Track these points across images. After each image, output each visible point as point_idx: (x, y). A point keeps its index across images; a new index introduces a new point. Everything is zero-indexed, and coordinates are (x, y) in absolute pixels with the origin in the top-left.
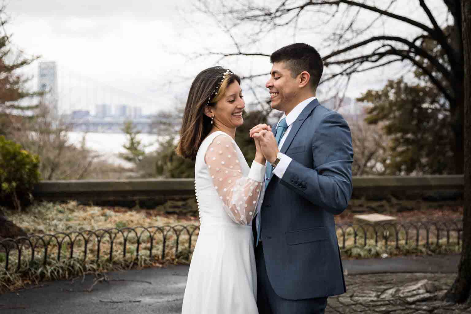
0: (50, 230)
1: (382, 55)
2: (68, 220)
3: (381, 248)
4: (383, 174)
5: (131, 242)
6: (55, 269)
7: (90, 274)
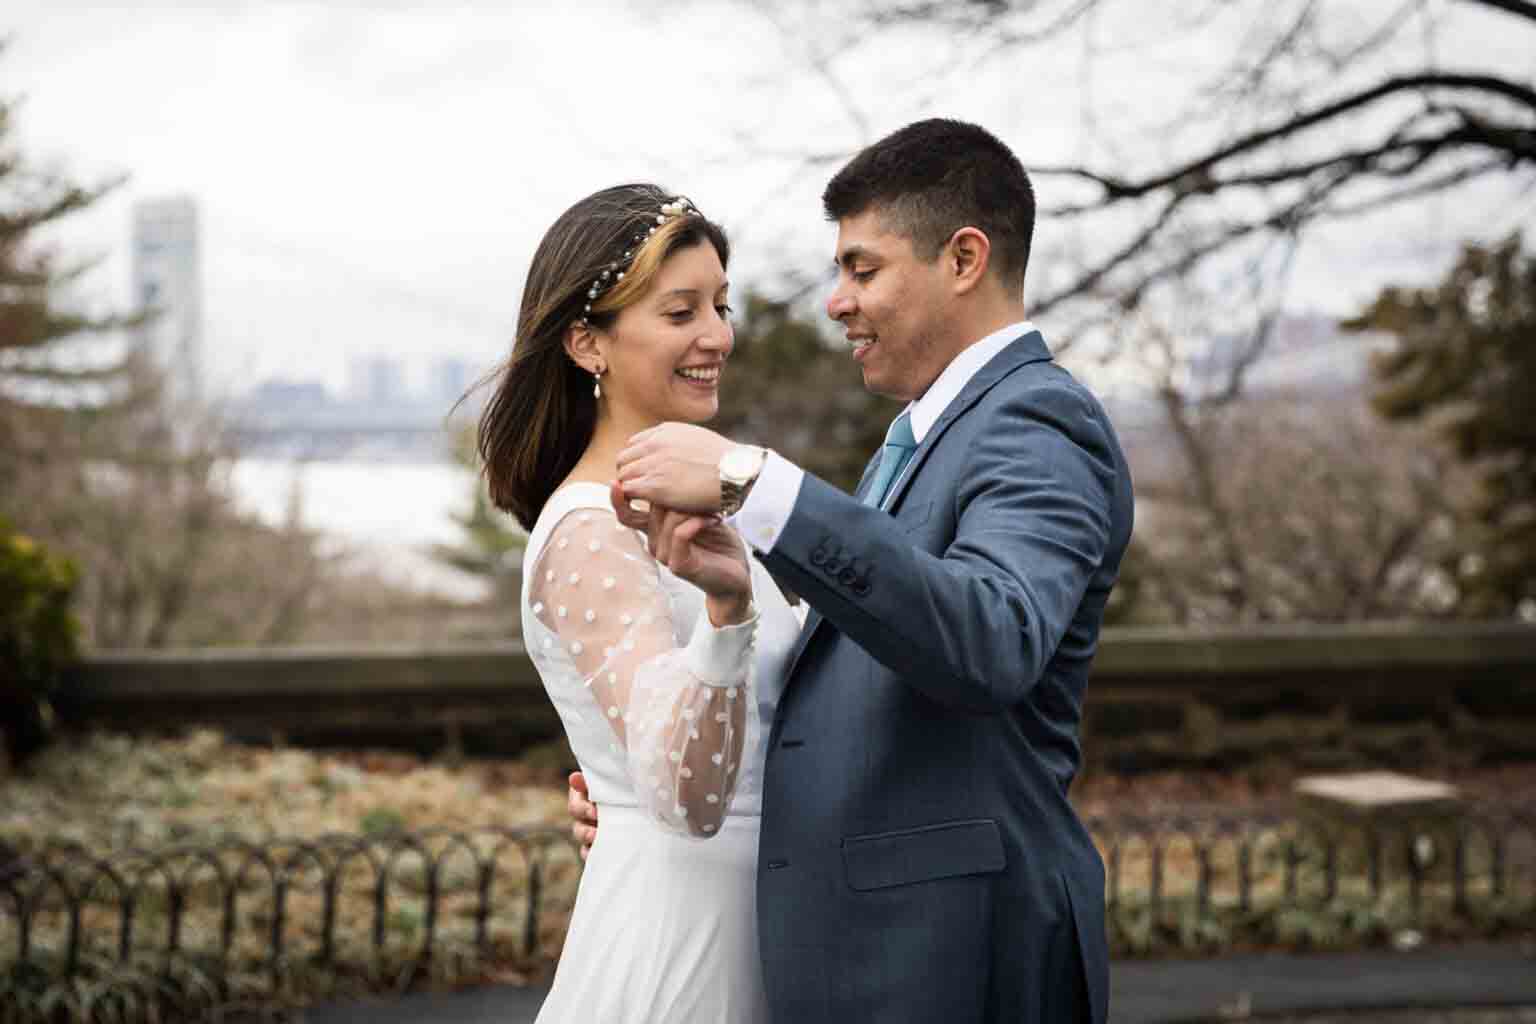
0: (108, 844)
1: (1428, 148)
2: (182, 801)
3: (1393, 910)
4: (1451, 614)
5: (408, 884)
6: (108, 994)
7: (240, 1013)
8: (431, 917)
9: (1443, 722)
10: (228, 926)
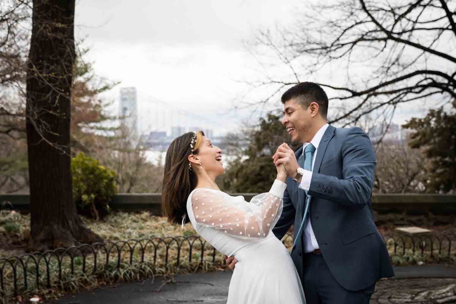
0: (124, 237)
1: (425, 87)
2: (142, 228)
3: (418, 256)
4: (424, 192)
5: (197, 249)
6: (127, 272)
7: (159, 276)
8: (202, 256)
9: (426, 215)
10: (155, 257)
